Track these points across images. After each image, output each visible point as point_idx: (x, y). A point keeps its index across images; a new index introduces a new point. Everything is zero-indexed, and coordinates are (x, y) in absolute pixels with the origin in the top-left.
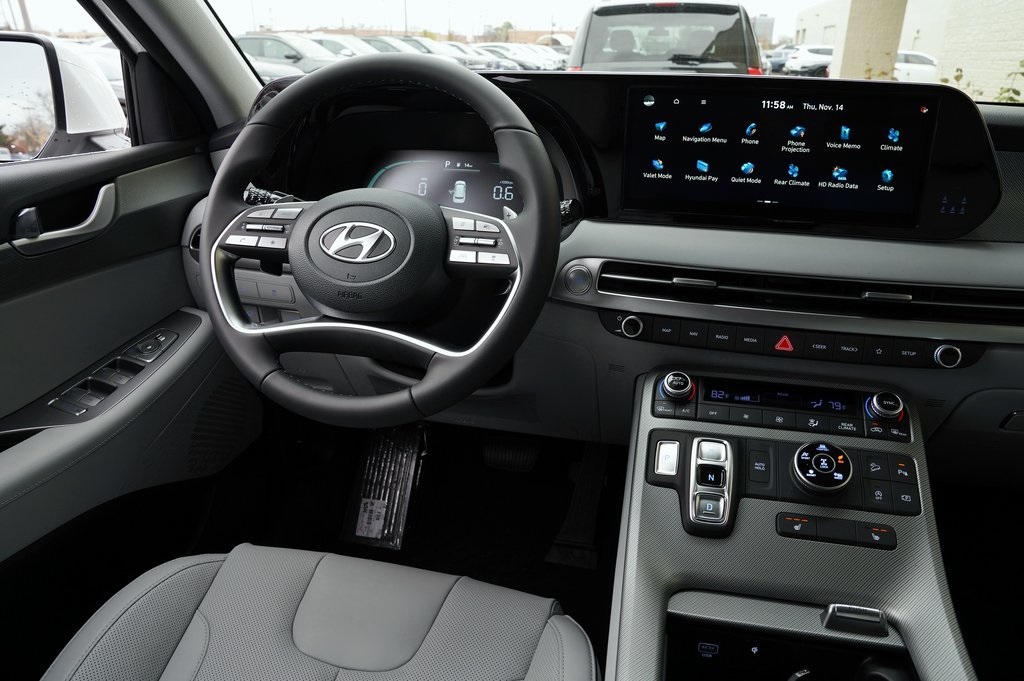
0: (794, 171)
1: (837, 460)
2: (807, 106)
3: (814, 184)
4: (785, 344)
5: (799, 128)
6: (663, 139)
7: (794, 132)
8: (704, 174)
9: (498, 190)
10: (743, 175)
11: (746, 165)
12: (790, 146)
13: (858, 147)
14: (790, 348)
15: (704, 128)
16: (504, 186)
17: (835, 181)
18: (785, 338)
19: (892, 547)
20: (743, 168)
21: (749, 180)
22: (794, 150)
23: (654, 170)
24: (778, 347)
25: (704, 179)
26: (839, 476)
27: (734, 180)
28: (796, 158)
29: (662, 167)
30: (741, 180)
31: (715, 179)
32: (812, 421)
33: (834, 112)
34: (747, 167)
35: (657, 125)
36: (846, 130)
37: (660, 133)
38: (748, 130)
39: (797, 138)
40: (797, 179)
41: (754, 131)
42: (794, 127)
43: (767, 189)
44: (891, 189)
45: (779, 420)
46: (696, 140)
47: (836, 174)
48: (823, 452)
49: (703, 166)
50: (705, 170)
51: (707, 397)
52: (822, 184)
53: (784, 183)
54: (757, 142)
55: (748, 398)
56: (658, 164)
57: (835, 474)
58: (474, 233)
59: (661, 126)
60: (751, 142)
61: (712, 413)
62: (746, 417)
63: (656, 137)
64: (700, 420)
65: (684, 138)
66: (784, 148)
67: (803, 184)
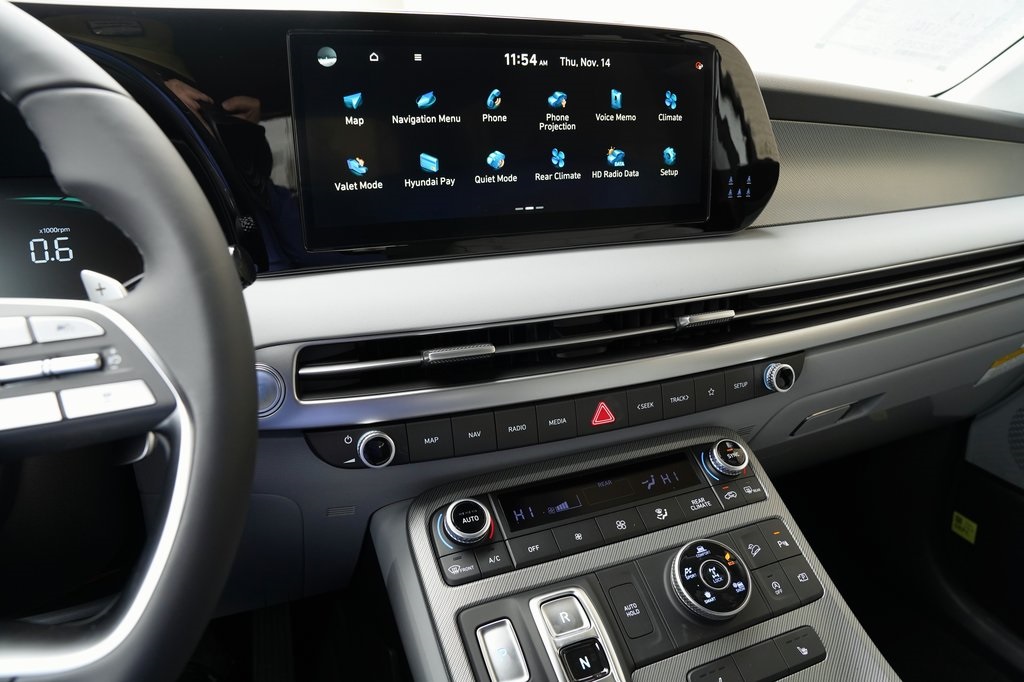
0: (558, 158)
1: (725, 562)
2: (566, 61)
3: (586, 175)
4: (603, 415)
5: (558, 94)
6: (359, 122)
7: (552, 100)
8: (432, 175)
9: (39, 246)
10: (490, 171)
11: (492, 155)
12: (550, 122)
13: (633, 118)
14: (611, 419)
15: (425, 101)
16: (50, 238)
17: (612, 168)
18: (602, 406)
19: (822, 657)
20: (489, 160)
21: (501, 178)
22: (556, 127)
23: (355, 177)
24: (596, 422)
25: (434, 183)
26: (740, 586)
27: (479, 180)
28: (560, 140)
29: (364, 170)
30: (490, 180)
31: (450, 182)
32: (659, 511)
33: (600, 69)
34: (496, 158)
35: (347, 99)
36: (616, 95)
37: (354, 113)
38: (490, 101)
39: (558, 110)
40: (564, 170)
41: (498, 102)
42: (551, 94)
43: (527, 189)
44: (675, 173)
45: (621, 525)
46: (414, 121)
47: (611, 158)
48: (705, 557)
49: (429, 162)
50: (434, 168)
51: (514, 526)
52: (596, 174)
53: (548, 177)
54: (504, 118)
55: (564, 506)
56: (357, 165)
57: (735, 585)
58: (35, 350)
59: (354, 100)
60: (495, 119)
61: (532, 549)
62: (578, 537)
63: (349, 121)
64: (520, 567)
65: (395, 119)
66: (542, 125)
67: (573, 176)
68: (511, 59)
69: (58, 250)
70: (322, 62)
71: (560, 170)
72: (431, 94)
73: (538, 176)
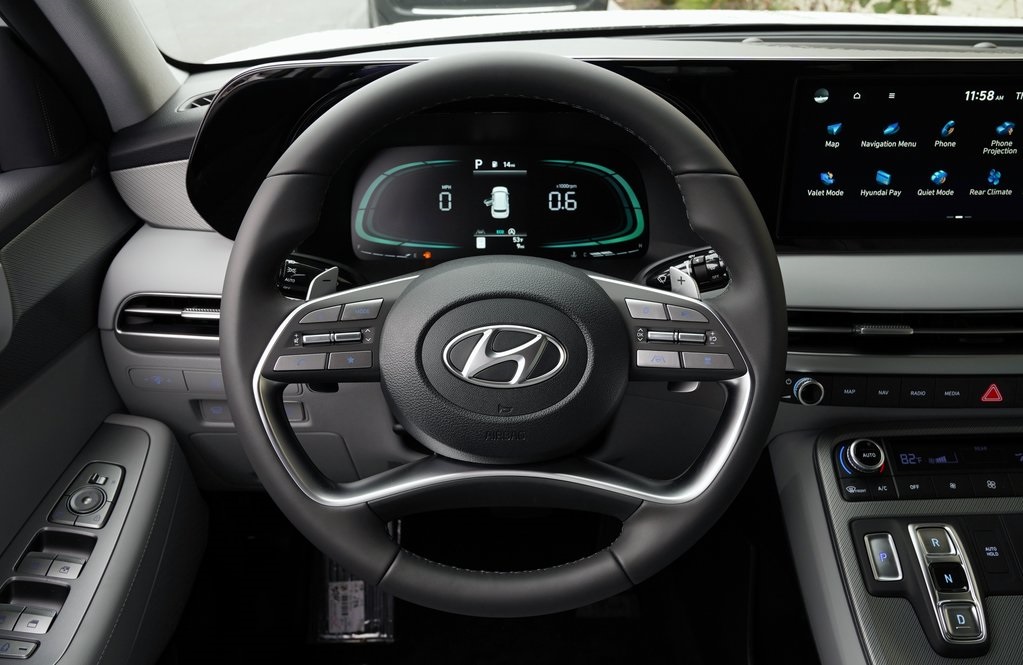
0: (995, 177)
2: (1021, 95)
4: (993, 394)
5: (1007, 124)
6: (836, 145)
7: (1000, 129)
8: (884, 187)
10: (934, 186)
11: (937, 174)
12: (994, 147)
14: (1000, 398)
15: (889, 130)
18: (993, 387)
20: (933, 178)
21: (940, 192)
22: (998, 151)
23: (823, 186)
24: (985, 398)
25: (884, 193)
27: (921, 193)
28: (1000, 162)
29: (832, 181)
30: (929, 193)
31: (897, 193)
34: (938, 176)
35: (829, 127)
37: (833, 138)
38: (944, 130)
39: (1004, 137)
40: (998, 187)
41: (952, 130)
42: (1001, 124)
43: (961, 202)
45: (991, 484)
46: (878, 145)
49: (884, 177)
50: (886, 183)
53: (981, 193)
54: (953, 144)
55: (942, 460)
56: (828, 177)
59: (835, 129)
60: (946, 144)
61: (913, 487)
62: (953, 486)
63: (828, 144)
64: (902, 498)
65: (864, 144)
66: (985, 150)
67: (1004, 193)
68: (971, 95)
69: (567, 201)
70: (817, 99)
71: (994, 187)
72: (896, 125)
73: (972, 192)
